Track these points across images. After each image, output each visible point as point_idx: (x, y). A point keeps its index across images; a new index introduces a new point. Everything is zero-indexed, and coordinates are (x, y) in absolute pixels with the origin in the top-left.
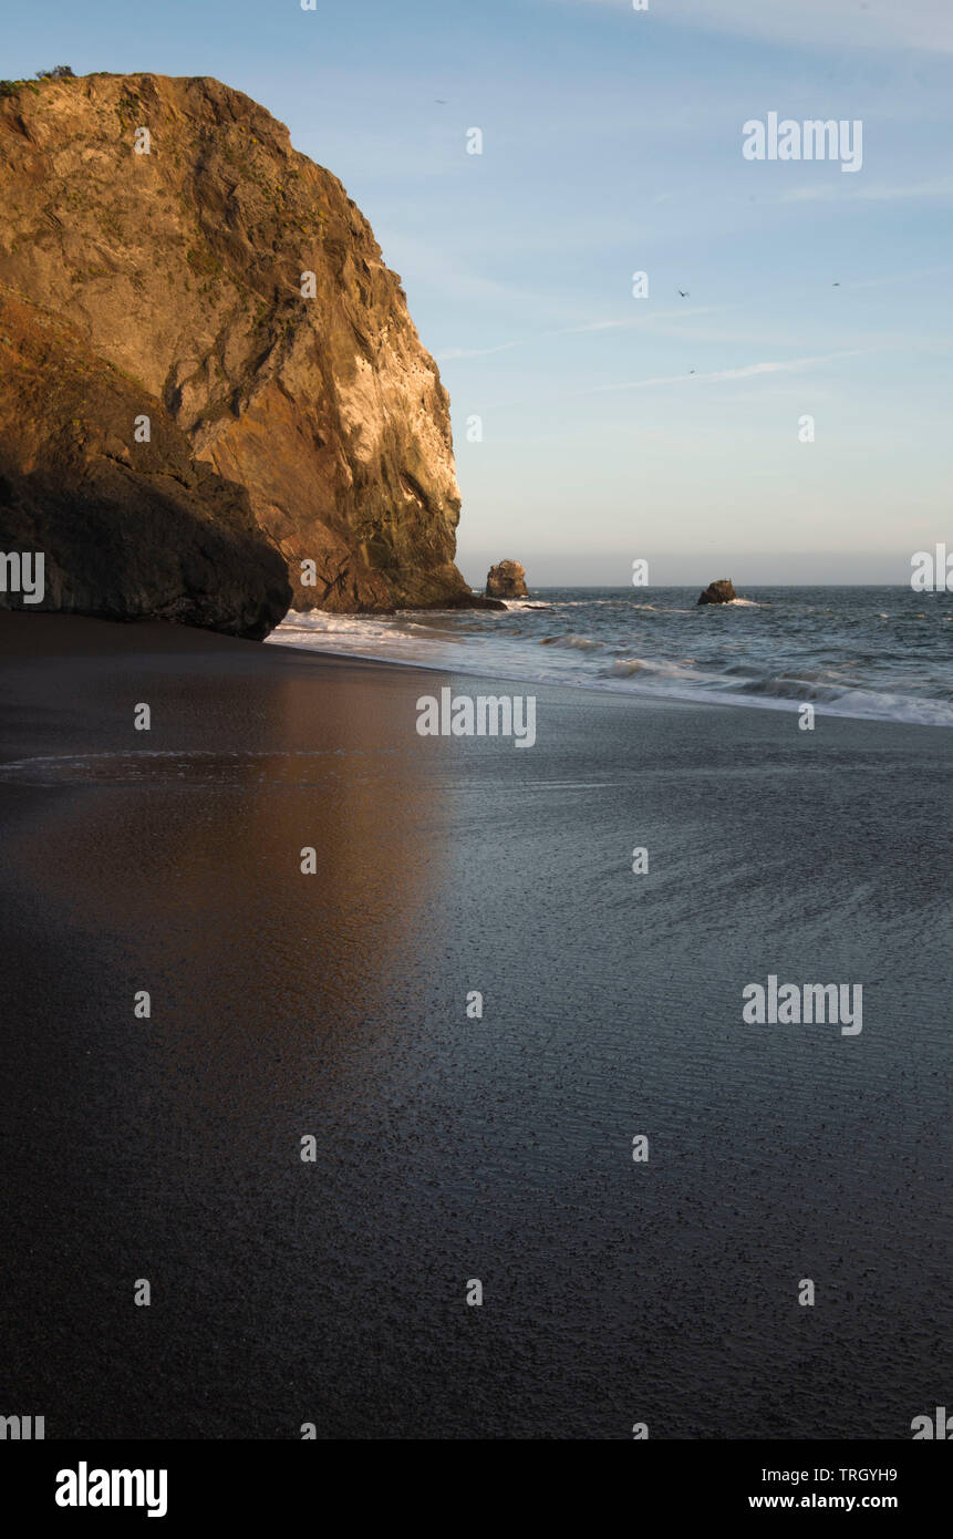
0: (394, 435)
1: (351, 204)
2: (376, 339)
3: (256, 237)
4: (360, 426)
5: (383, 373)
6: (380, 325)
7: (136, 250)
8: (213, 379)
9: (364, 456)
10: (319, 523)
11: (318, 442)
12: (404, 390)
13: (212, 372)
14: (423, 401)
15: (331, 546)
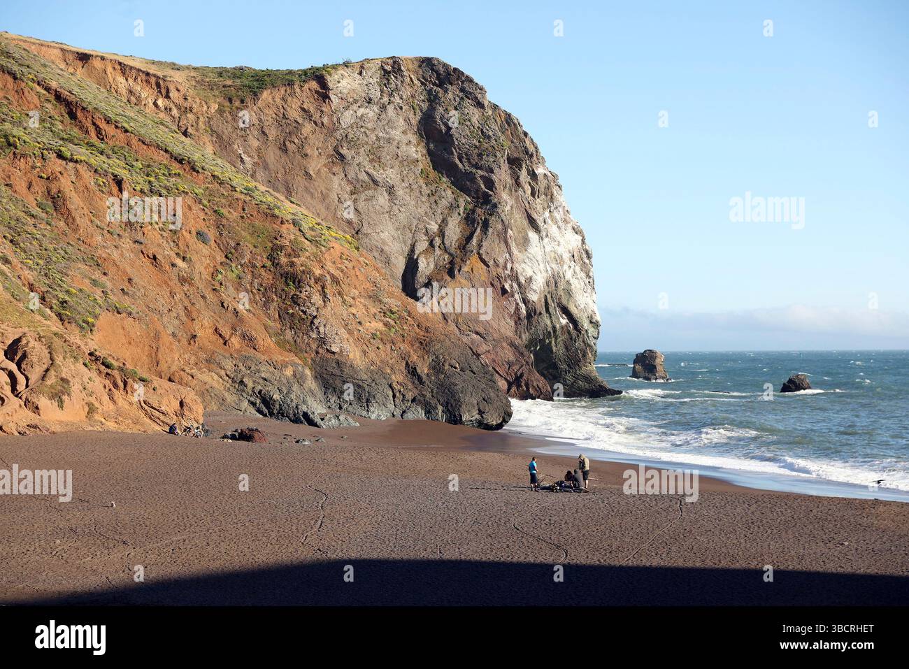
0: (554, 281)
1: (526, 134)
2: (541, 218)
3: (464, 160)
4: (531, 277)
5: (546, 240)
6: (544, 209)
7: (390, 171)
8: (438, 252)
9: (533, 297)
10: (505, 344)
11: (504, 291)
12: (560, 250)
13: (437, 249)
14: (573, 256)
15: (512, 358)
